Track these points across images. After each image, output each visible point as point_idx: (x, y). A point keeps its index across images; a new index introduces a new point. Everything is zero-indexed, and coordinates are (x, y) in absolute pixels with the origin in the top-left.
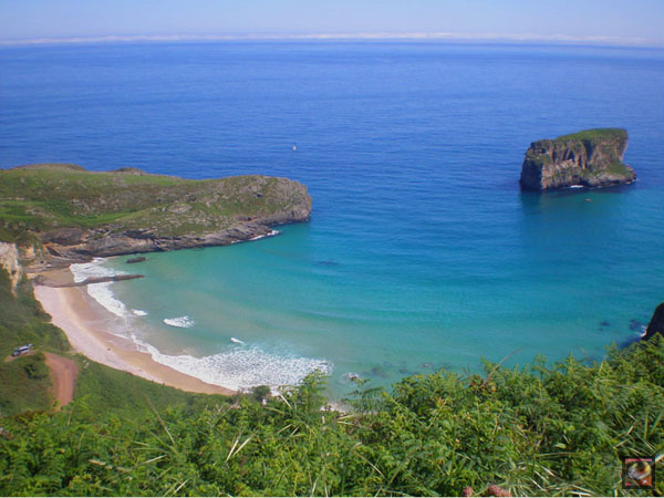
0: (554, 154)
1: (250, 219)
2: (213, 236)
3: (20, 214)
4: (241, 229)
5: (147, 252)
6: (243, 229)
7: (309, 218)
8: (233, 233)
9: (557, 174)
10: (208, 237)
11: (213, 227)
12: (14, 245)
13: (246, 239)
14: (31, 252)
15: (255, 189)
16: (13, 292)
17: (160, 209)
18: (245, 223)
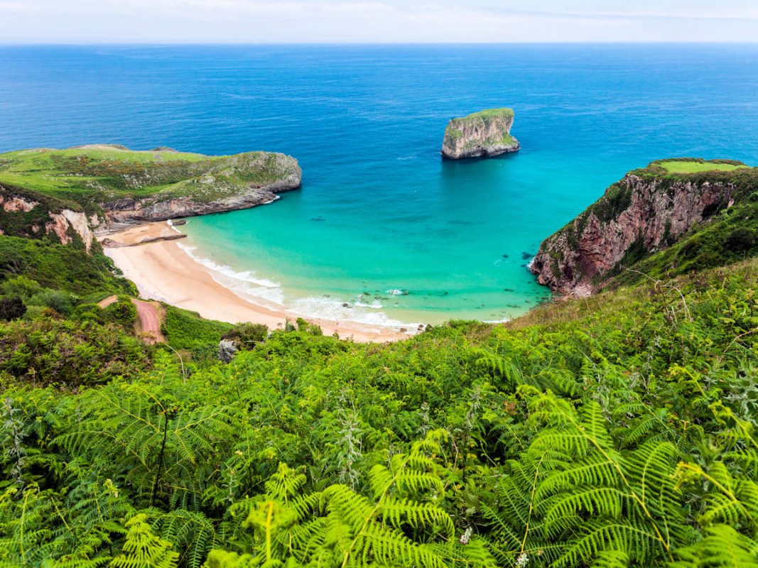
0: (464, 129)
1: (259, 187)
2: (234, 201)
3: (82, 188)
4: (253, 194)
5: (187, 216)
6: (255, 195)
7: (301, 185)
8: (248, 199)
9: (466, 145)
10: (231, 202)
11: (233, 193)
12: (83, 214)
13: (258, 204)
14: (95, 219)
15: (261, 163)
16: (88, 253)
17: (194, 181)
18: (256, 190)
